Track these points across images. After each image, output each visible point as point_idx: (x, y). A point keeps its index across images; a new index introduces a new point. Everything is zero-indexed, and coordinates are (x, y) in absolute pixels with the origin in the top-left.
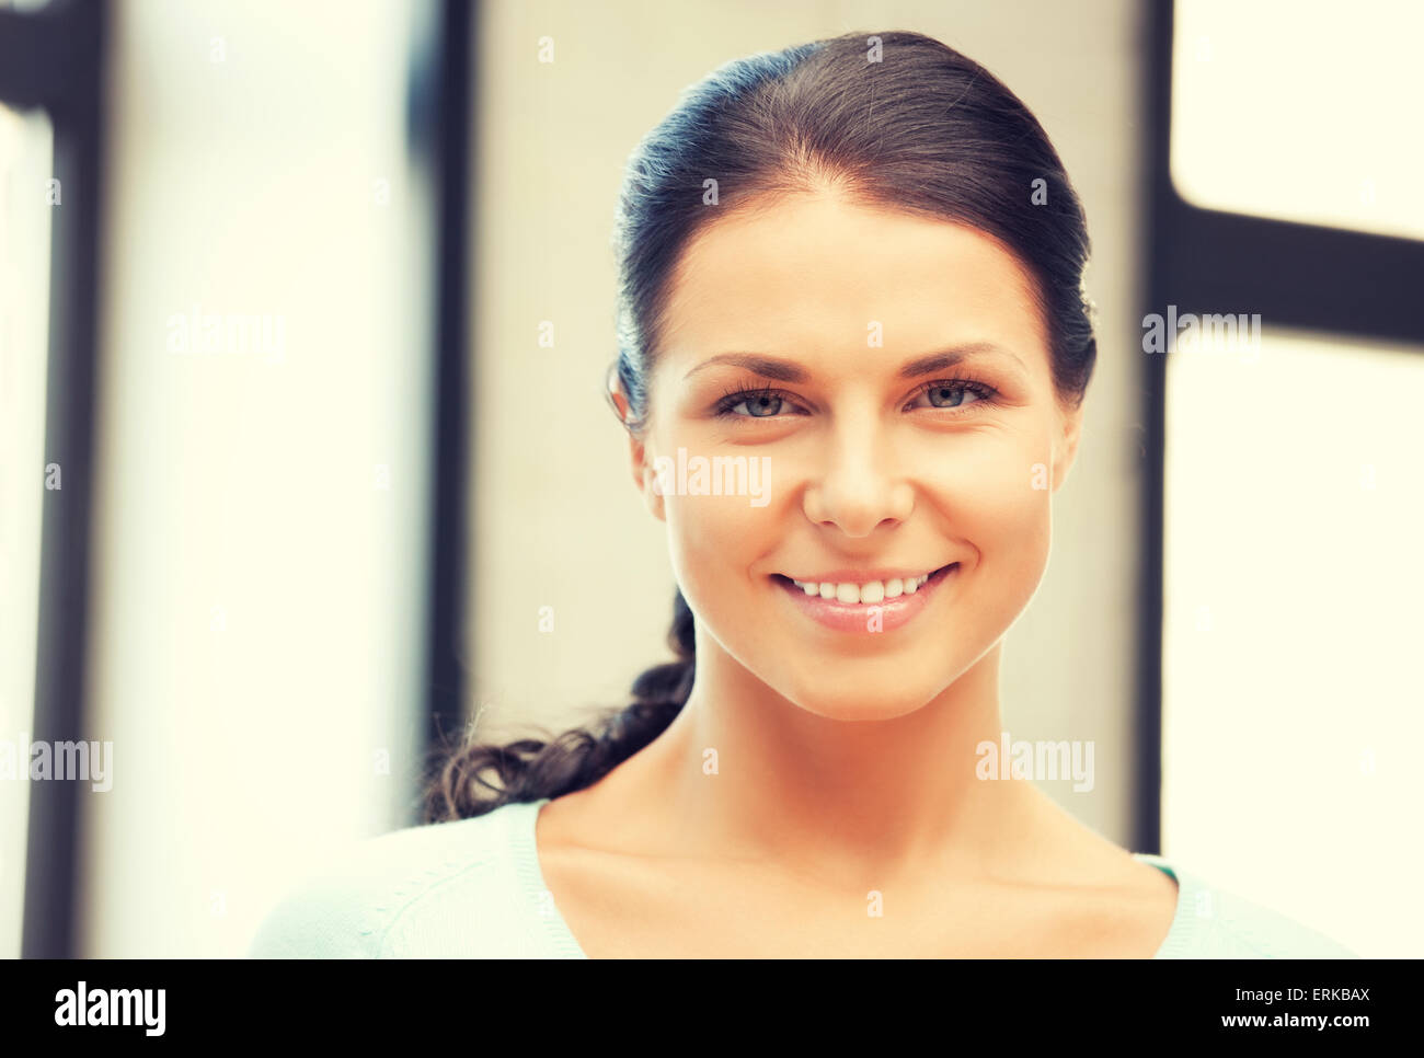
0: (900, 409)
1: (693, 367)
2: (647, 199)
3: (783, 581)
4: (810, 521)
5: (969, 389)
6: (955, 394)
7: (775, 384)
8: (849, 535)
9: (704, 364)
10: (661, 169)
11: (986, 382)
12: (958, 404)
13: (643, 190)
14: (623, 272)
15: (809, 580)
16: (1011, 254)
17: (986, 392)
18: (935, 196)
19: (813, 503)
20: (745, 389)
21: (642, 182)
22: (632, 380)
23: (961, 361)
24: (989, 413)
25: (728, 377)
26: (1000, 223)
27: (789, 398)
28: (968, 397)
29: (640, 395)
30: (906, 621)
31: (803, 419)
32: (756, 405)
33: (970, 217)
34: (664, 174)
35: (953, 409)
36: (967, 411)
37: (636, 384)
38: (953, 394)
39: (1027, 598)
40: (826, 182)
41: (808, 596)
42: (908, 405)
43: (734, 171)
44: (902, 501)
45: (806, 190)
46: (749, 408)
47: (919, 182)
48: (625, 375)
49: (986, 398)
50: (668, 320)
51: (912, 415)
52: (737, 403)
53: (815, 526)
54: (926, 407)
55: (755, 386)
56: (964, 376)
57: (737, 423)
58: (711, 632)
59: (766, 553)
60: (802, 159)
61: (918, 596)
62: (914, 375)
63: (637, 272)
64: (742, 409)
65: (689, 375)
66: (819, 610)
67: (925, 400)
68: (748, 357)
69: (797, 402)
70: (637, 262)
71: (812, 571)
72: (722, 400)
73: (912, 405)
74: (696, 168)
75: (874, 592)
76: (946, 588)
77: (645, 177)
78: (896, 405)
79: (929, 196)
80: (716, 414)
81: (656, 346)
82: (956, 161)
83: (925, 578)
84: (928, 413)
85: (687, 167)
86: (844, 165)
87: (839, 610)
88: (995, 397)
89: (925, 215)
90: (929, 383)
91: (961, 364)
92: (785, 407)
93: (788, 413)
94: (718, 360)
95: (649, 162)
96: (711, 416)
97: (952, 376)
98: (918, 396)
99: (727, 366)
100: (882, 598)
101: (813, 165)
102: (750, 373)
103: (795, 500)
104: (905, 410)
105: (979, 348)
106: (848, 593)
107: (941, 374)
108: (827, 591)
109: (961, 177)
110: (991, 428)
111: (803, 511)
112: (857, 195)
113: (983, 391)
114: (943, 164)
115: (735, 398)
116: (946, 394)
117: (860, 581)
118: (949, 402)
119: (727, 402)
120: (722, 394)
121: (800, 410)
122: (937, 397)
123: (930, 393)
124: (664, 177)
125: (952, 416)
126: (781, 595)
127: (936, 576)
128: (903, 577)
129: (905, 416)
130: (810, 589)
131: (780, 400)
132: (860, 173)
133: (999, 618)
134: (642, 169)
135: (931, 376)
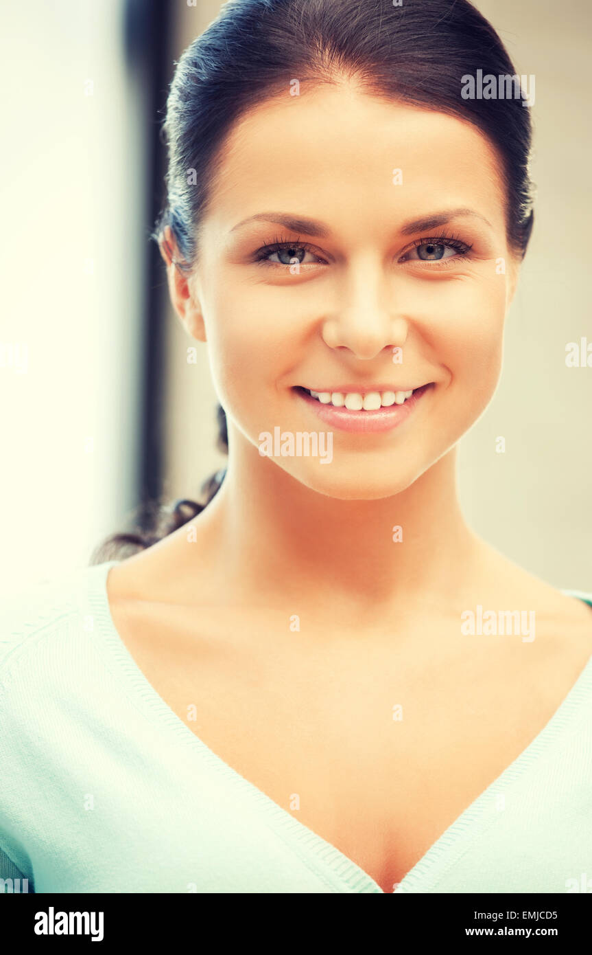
0: (396, 260)
1: (239, 222)
2: (201, 88)
3: (303, 392)
4: (326, 345)
5: (452, 246)
6: (437, 250)
7: (303, 238)
8: (360, 357)
9: (248, 220)
10: (213, 65)
11: (463, 241)
12: (440, 258)
13: (198, 81)
14: (179, 146)
15: (325, 391)
16: (485, 139)
17: (463, 248)
18: (431, 91)
19: (331, 333)
20: (280, 241)
21: (198, 76)
22: (182, 231)
23: (447, 222)
24: (464, 265)
25: (266, 232)
26: (477, 113)
27: (312, 250)
28: (448, 252)
29: (189, 242)
30: (396, 425)
31: (322, 267)
32: (285, 255)
33: (455, 108)
34: (216, 69)
35: (438, 262)
36: (447, 263)
37: (186, 234)
38: (436, 250)
39: (484, 407)
40: (345, 76)
41: (322, 404)
42: (402, 257)
43: (273, 67)
44: (399, 332)
45: (330, 82)
46: (279, 257)
47: (418, 79)
48: (177, 228)
49: (463, 253)
50: (217, 185)
51: (406, 265)
52: (271, 253)
53: (331, 349)
54: (416, 259)
55: (287, 239)
56: (449, 235)
57: (271, 268)
58: (240, 428)
59: (289, 371)
60: (327, 58)
61: (407, 407)
62: (410, 233)
63: (192, 146)
64: (274, 257)
65: (234, 229)
66: (329, 414)
67: (415, 254)
68: (283, 216)
69: (319, 253)
70: (192, 139)
71: (327, 384)
72: (260, 249)
73: (405, 258)
74: (242, 64)
75: (373, 401)
76: (425, 401)
77: (199, 71)
78: (394, 257)
79: (425, 91)
80: (256, 261)
81: (205, 205)
82: (444, 63)
83: (410, 393)
84: (418, 264)
85: (234, 63)
86: (359, 63)
87: (343, 416)
88: (470, 253)
89: (421, 106)
90: (421, 240)
91: (448, 226)
92: (308, 257)
93: (309, 262)
94: (258, 217)
95: (202, 59)
96: (252, 262)
97: (440, 234)
98: (410, 251)
99: (265, 223)
100: (379, 407)
101: (336, 63)
102: (283, 228)
103: (316, 331)
104: (400, 262)
105: (461, 213)
106: (353, 402)
107: (431, 233)
108: (337, 400)
109: (449, 76)
110: (466, 277)
111: (322, 338)
112: (369, 87)
113: (462, 248)
114: (435, 66)
115: (271, 249)
116: (430, 250)
117: (363, 393)
118: (432, 256)
119: (265, 251)
120: (260, 244)
121: (319, 260)
122: (424, 253)
123: (419, 249)
124: (216, 71)
125: (437, 267)
126: (301, 404)
127: (418, 392)
128: (395, 391)
129: (401, 266)
130: (324, 398)
131: (303, 251)
132: (372, 71)
133: (462, 424)
134: (196, 65)
135: (424, 234)
